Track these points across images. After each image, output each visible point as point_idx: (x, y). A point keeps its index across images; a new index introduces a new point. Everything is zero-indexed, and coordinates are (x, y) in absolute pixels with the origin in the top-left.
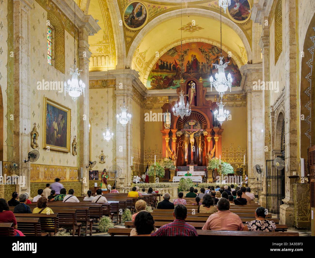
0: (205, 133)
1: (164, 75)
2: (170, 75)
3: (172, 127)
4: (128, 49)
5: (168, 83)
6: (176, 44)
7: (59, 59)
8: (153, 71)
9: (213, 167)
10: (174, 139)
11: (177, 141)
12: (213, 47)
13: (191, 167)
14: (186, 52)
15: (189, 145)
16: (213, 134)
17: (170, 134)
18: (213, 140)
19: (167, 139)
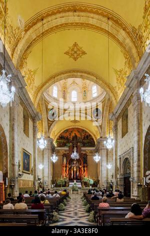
0: (80, 167)
1: (62, 141)
2: (65, 142)
3: (66, 164)
4: (49, 129)
5: (64, 145)
6: (68, 128)
7: (26, 131)
8: (58, 139)
9: (85, 181)
10: (68, 169)
11: (69, 170)
12: (83, 130)
13: (75, 181)
14: (72, 132)
15: (74, 171)
16: (84, 167)
17: (66, 167)
18: (84, 169)
19: (65, 169)
